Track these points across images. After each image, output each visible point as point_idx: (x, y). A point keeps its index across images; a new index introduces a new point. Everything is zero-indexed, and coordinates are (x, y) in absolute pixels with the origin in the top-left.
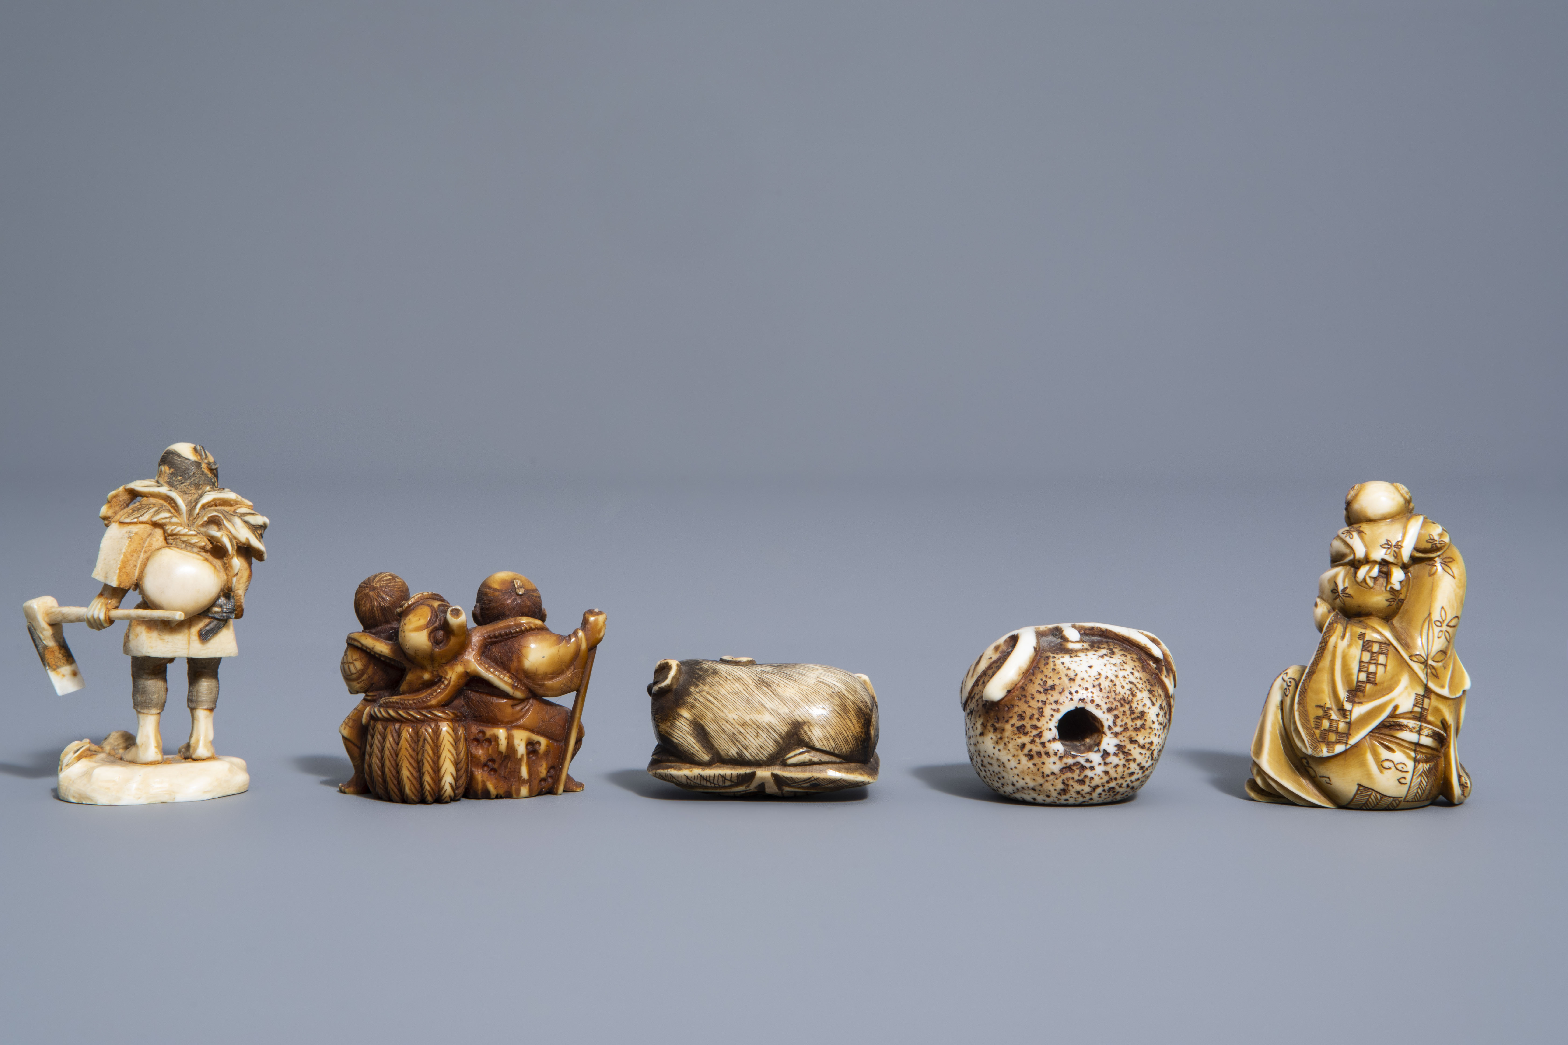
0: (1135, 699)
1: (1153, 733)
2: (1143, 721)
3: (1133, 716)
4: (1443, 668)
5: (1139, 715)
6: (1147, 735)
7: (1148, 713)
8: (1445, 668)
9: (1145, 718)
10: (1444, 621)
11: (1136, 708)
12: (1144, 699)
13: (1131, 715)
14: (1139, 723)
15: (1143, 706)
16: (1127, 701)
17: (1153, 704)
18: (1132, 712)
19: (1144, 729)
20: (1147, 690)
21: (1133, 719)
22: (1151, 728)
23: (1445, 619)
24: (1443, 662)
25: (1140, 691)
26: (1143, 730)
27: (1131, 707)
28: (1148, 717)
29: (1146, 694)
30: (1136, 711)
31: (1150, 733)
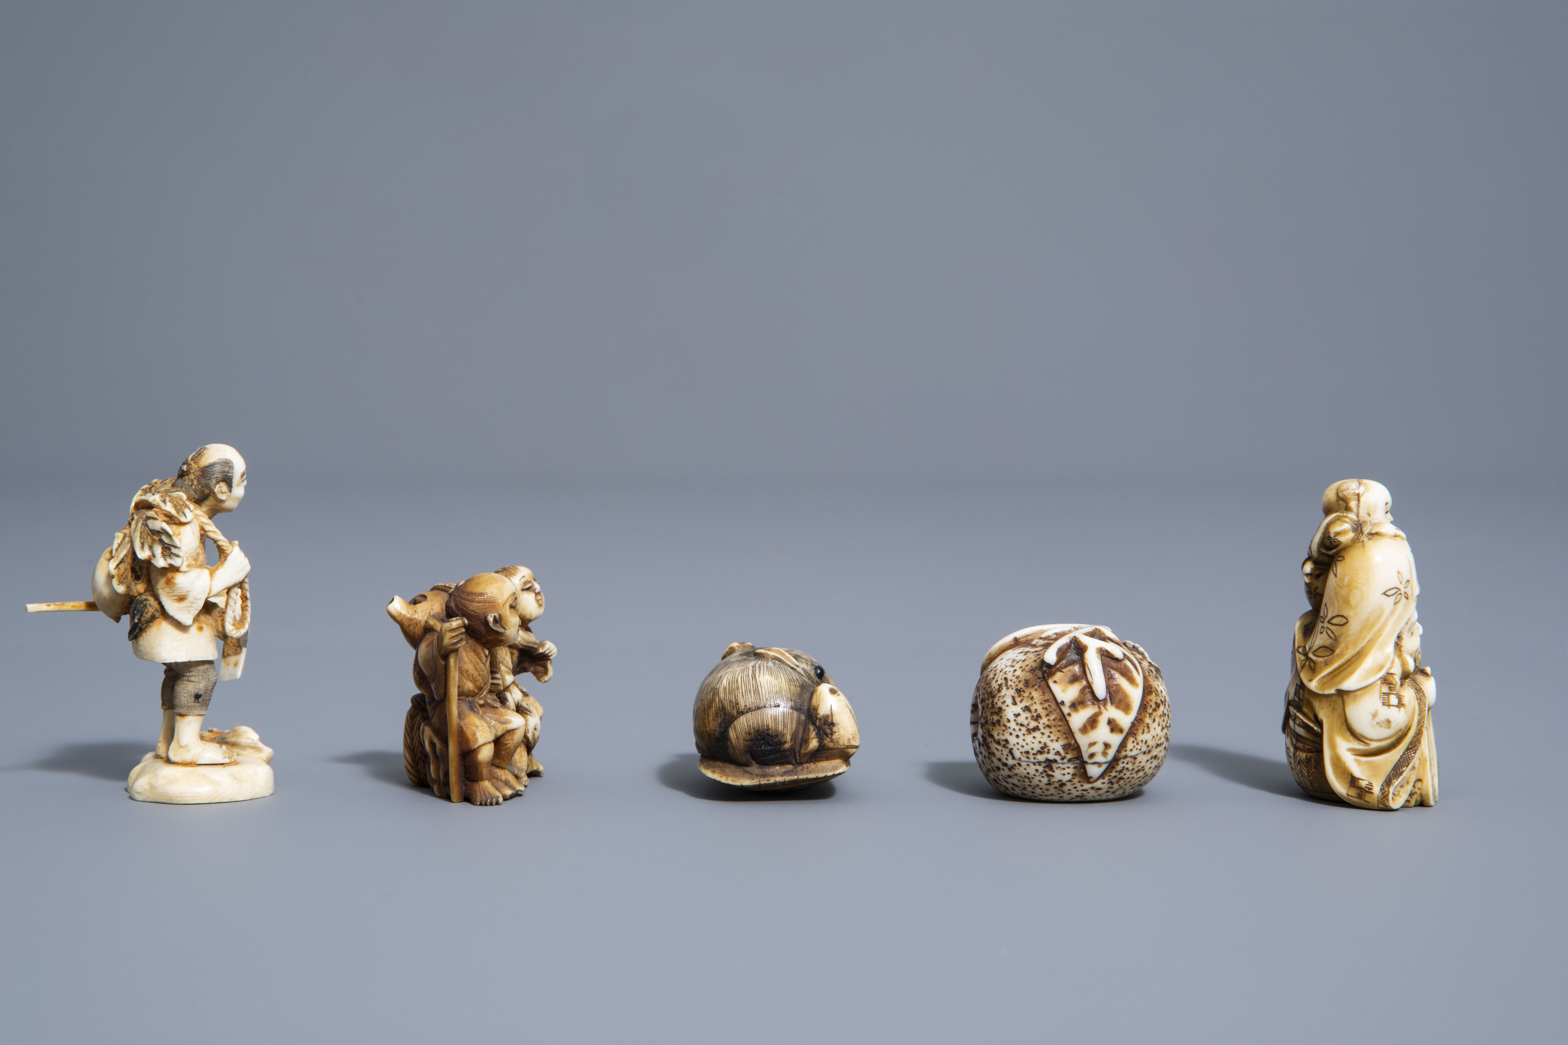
0: (999, 695)
1: (1006, 731)
2: (999, 718)
3: (992, 710)
4: (1323, 664)
5: (997, 710)
6: (1001, 732)
7: (1005, 710)
8: (1326, 664)
9: (1001, 715)
10: (1326, 617)
11: (996, 703)
12: (1006, 696)
13: (991, 709)
14: (996, 718)
15: (1003, 702)
16: (992, 696)
17: (1015, 703)
18: (993, 707)
19: (999, 725)
20: (1014, 689)
21: (992, 714)
22: (1005, 726)
23: (1327, 616)
24: (1325, 658)
25: (1008, 688)
26: (997, 726)
27: (993, 702)
28: (1004, 714)
29: (1011, 692)
30: (996, 706)
31: (1004, 731)
